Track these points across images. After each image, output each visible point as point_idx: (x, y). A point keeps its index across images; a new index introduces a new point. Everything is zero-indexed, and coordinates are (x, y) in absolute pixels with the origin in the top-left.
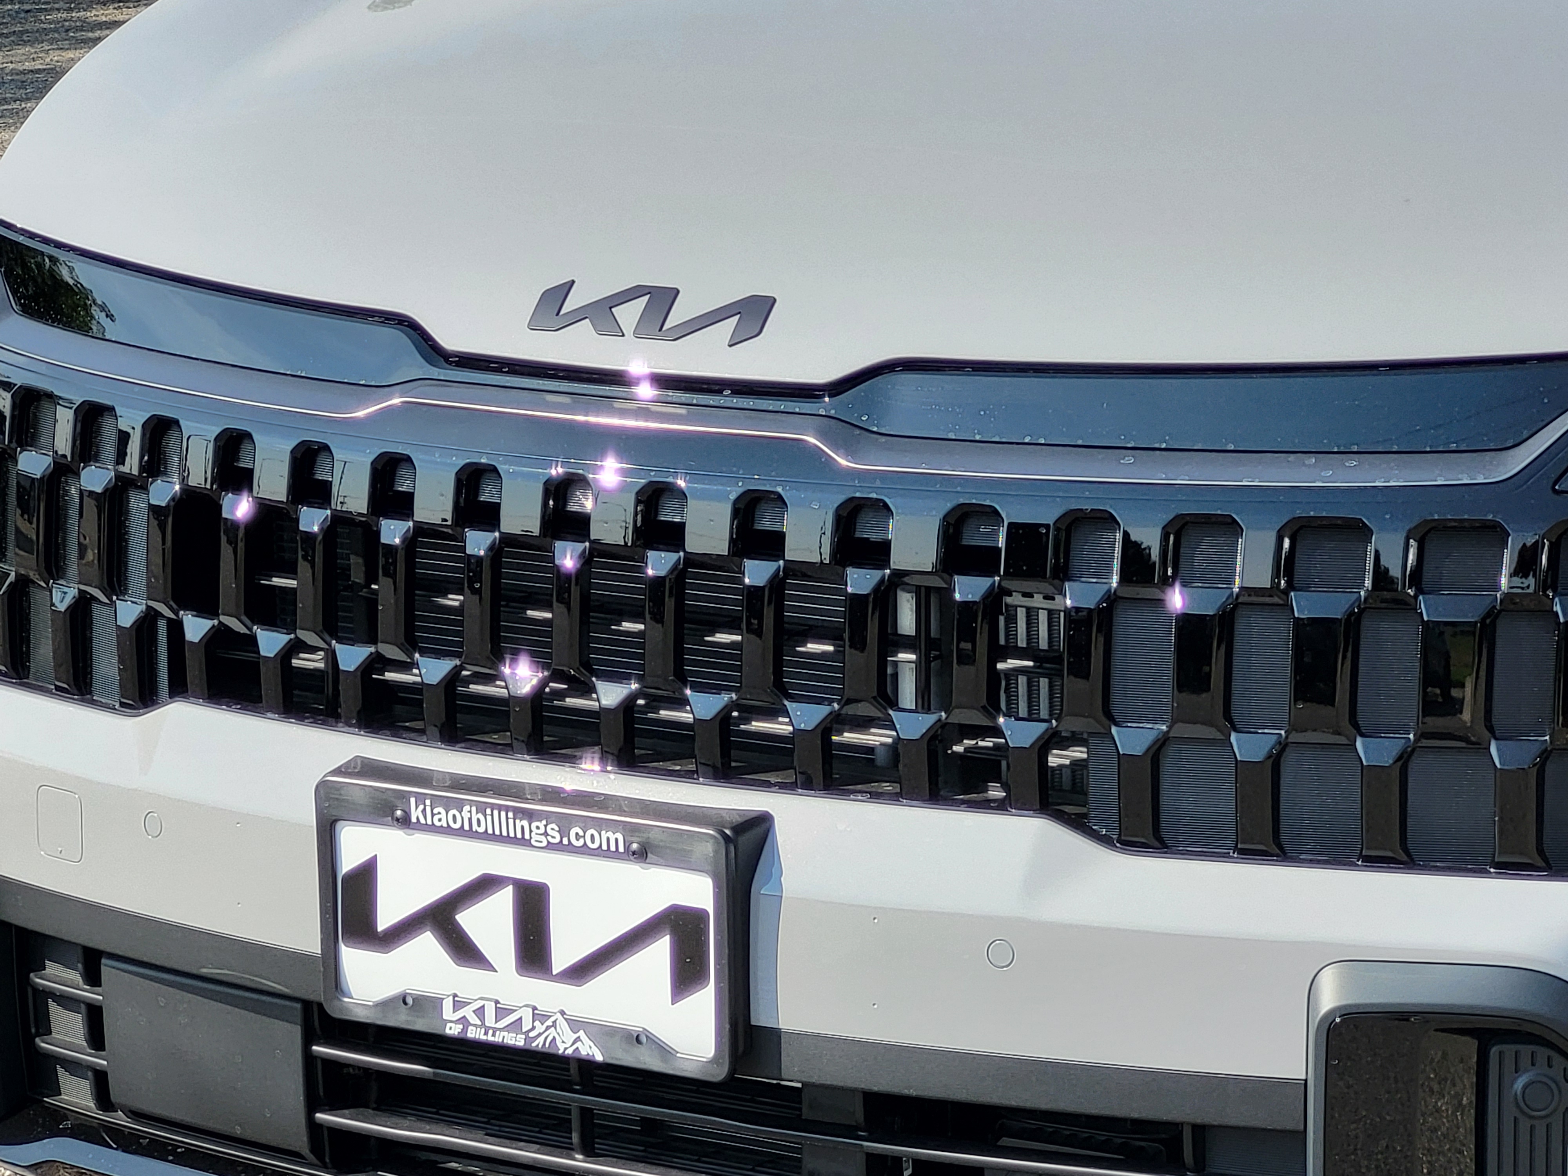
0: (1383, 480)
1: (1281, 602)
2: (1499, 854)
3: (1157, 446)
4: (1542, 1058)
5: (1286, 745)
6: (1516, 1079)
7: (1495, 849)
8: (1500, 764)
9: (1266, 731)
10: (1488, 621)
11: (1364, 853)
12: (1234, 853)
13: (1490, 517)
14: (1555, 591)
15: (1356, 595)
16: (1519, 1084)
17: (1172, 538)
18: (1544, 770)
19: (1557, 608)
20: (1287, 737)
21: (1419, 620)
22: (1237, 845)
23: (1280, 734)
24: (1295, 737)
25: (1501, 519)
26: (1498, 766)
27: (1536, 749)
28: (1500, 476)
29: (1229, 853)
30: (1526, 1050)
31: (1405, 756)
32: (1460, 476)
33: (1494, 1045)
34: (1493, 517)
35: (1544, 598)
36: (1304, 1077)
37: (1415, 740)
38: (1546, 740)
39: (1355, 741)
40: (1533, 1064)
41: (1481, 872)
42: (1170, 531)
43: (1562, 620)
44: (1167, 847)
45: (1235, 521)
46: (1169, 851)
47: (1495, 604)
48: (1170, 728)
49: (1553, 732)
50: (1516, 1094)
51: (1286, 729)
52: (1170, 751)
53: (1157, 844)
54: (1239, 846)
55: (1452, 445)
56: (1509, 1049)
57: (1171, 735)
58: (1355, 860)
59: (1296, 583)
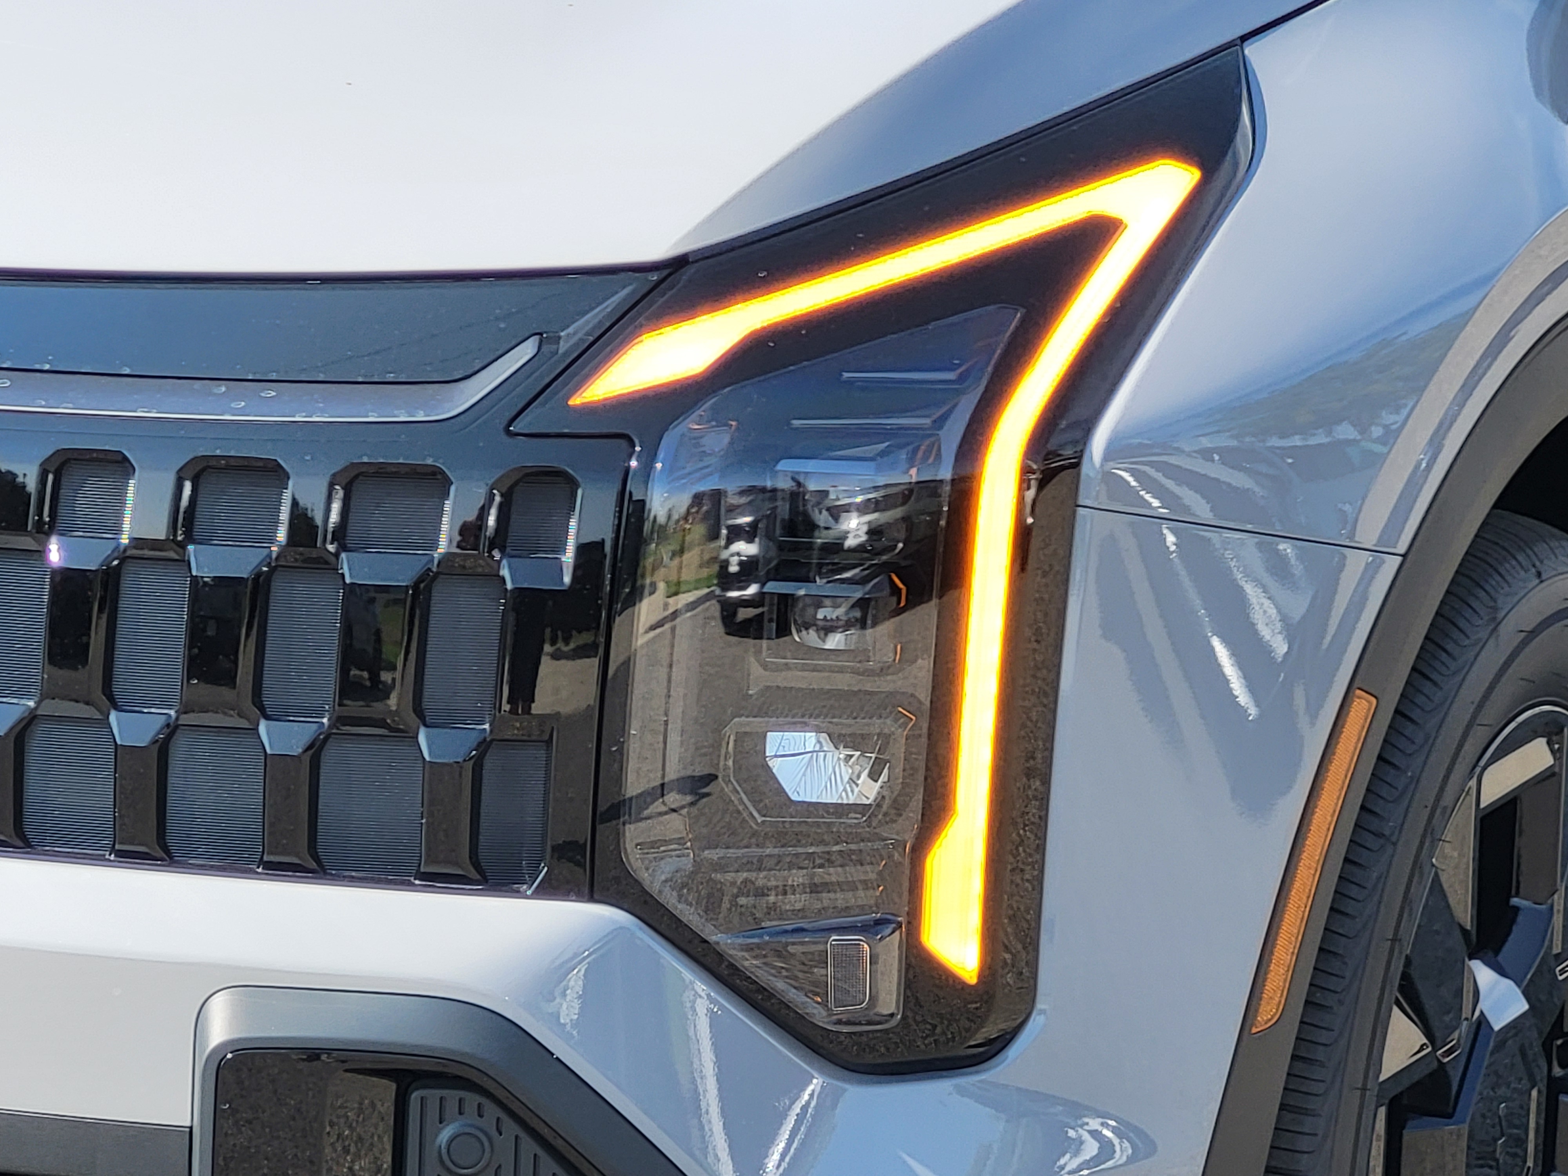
0: (304, 414)
1: (177, 557)
2: (425, 862)
3: (37, 367)
4: (471, 1105)
5: (177, 727)
6: (440, 1131)
7: (421, 857)
8: (430, 755)
9: (153, 710)
10: (422, 585)
11: (265, 858)
12: (110, 855)
13: (429, 461)
14: (502, 551)
15: (266, 551)
16: (445, 1135)
17: (51, 477)
18: (482, 765)
19: (505, 572)
20: (177, 719)
21: (341, 582)
22: (114, 845)
23: (169, 716)
24: (185, 719)
25: (443, 464)
26: (427, 758)
27: (472, 739)
28: (443, 413)
29: (104, 855)
30: (452, 1096)
31: (318, 744)
32: (396, 412)
33: (417, 1089)
34: (434, 461)
35: (489, 560)
36: (188, 1124)
37: (329, 726)
38: (485, 729)
39: (258, 725)
40: (461, 1113)
41: (403, 884)
42: (48, 468)
43: (509, 586)
44: (30, 846)
45: (126, 459)
46: (33, 851)
47: (430, 566)
48: (38, 703)
49: (494, 719)
50: (440, 1146)
51: (177, 708)
52: (39, 731)
53: (20, 843)
54: (117, 847)
55: (388, 375)
56: (433, 1095)
57: (39, 712)
58: (255, 867)
59: (197, 533)
